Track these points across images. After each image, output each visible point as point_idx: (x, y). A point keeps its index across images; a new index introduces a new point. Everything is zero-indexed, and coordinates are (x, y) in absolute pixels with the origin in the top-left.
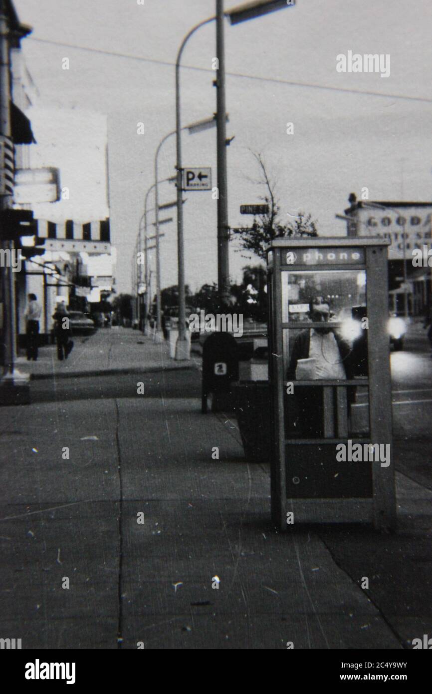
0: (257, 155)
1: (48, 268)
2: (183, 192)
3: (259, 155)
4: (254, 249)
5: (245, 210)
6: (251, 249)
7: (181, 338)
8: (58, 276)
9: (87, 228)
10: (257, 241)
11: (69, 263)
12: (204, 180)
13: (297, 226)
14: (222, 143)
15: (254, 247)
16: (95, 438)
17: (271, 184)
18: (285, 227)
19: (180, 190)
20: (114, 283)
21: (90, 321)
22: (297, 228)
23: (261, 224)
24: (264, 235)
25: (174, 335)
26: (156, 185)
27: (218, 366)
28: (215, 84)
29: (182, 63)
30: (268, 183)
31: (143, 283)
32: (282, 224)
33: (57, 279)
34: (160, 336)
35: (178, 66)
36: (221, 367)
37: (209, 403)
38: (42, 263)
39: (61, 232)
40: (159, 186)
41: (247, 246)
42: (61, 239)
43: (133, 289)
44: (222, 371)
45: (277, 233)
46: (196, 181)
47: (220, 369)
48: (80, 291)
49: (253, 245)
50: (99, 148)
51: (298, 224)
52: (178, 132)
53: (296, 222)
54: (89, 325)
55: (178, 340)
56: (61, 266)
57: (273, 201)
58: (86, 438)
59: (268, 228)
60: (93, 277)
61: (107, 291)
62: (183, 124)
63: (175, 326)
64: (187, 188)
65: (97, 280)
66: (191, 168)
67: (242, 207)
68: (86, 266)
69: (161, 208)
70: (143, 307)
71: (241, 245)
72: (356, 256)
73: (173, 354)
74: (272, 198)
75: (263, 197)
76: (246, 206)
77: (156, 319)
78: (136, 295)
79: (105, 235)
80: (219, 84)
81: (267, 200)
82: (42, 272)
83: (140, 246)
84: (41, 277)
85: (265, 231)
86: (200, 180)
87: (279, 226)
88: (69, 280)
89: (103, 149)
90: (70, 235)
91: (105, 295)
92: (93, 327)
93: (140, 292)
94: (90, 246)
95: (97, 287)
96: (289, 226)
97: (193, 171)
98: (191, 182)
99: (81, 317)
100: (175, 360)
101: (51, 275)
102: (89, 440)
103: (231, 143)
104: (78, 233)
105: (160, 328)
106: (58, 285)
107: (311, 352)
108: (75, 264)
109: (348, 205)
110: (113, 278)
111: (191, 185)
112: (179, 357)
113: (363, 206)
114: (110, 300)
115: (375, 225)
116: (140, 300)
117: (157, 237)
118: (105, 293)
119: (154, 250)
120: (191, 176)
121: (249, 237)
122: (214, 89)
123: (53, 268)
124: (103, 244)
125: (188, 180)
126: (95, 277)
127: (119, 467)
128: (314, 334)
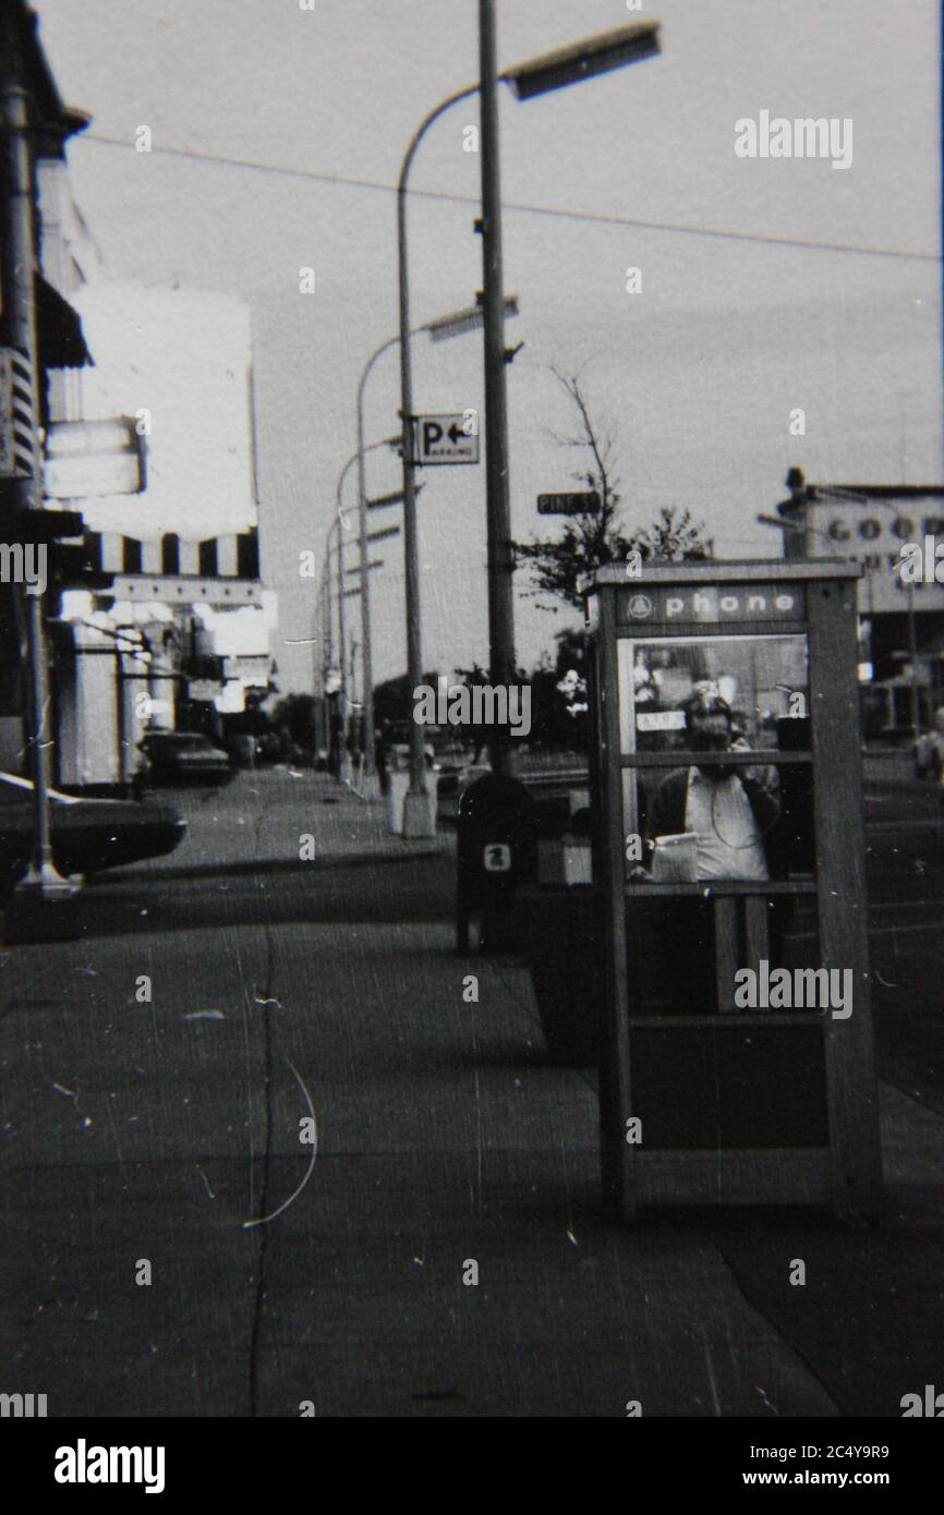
0: (569, 379)
1: (125, 639)
2: (417, 468)
3: (574, 381)
4: (564, 590)
5: (548, 505)
6: (556, 591)
7: (416, 789)
8: (147, 656)
9: (208, 550)
10: (571, 572)
11: (176, 629)
12: (462, 442)
13: (659, 537)
14: (497, 359)
15: (564, 587)
16: (218, 1015)
17: (600, 448)
18: (633, 541)
19: (410, 465)
20: (274, 670)
21: (220, 754)
22: (659, 543)
23: (579, 533)
24: (586, 558)
25: (400, 783)
26: (360, 456)
27: (491, 852)
28: (479, 227)
29: (411, 185)
30: (593, 444)
31: (336, 669)
32: (627, 535)
33: (146, 663)
34: (372, 785)
35: (402, 191)
36: (497, 853)
37: (474, 932)
38: (112, 627)
39: (152, 559)
40: (367, 455)
41: (547, 584)
42: (153, 576)
43: (317, 683)
44: (500, 863)
45: (616, 554)
46: (445, 442)
47: (497, 858)
48: (199, 690)
49: (560, 582)
50: (232, 376)
51: (662, 533)
52: (404, 339)
53: (657, 528)
54: (219, 762)
55: (408, 794)
56: (155, 635)
57: (605, 482)
58: (198, 1015)
59: (596, 544)
60: (227, 657)
61: (259, 688)
62: (415, 322)
63: (401, 763)
64: (423, 458)
65: (236, 665)
66: (433, 416)
67: (540, 499)
68: (211, 634)
69: (373, 505)
70: (337, 721)
71: (535, 581)
72: (785, 602)
73: (398, 826)
74: (604, 477)
75: (584, 473)
76: (549, 497)
77: (363, 748)
78: (322, 695)
79: (249, 566)
80: (488, 228)
81: (591, 481)
82: (112, 648)
83: (329, 590)
84: (111, 660)
85: (587, 551)
86: (454, 441)
87: (620, 540)
88: (175, 665)
89: (242, 377)
90: (171, 565)
91: (254, 697)
92: (226, 768)
93: (330, 690)
94: (215, 589)
95: (236, 679)
96: (642, 539)
97: (437, 421)
98: (433, 447)
99: (200, 745)
100: (403, 837)
101: (132, 654)
102: (202, 1019)
103: (517, 358)
104: (189, 560)
105: (371, 766)
106: (151, 677)
107: (689, 821)
108: (188, 629)
109: (785, 495)
110: (270, 659)
111: (435, 452)
112: (411, 832)
113: (818, 494)
114: (268, 706)
115: (846, 536)
116: (330, 705)
117: (363, 569)
118: (257, 693)
119: (358, 599)
120: (433, 433)
121: (552, 563)
122: (478, 239)
123: (138, 637)
124: (245, 586)
125: (428, 441)
126: (233, 657)
127: (267, 1080)
128: (696, 779)
